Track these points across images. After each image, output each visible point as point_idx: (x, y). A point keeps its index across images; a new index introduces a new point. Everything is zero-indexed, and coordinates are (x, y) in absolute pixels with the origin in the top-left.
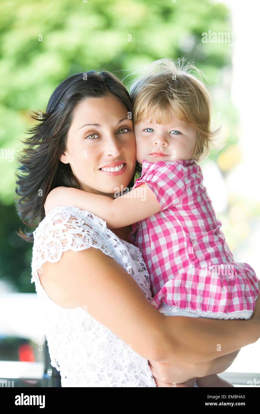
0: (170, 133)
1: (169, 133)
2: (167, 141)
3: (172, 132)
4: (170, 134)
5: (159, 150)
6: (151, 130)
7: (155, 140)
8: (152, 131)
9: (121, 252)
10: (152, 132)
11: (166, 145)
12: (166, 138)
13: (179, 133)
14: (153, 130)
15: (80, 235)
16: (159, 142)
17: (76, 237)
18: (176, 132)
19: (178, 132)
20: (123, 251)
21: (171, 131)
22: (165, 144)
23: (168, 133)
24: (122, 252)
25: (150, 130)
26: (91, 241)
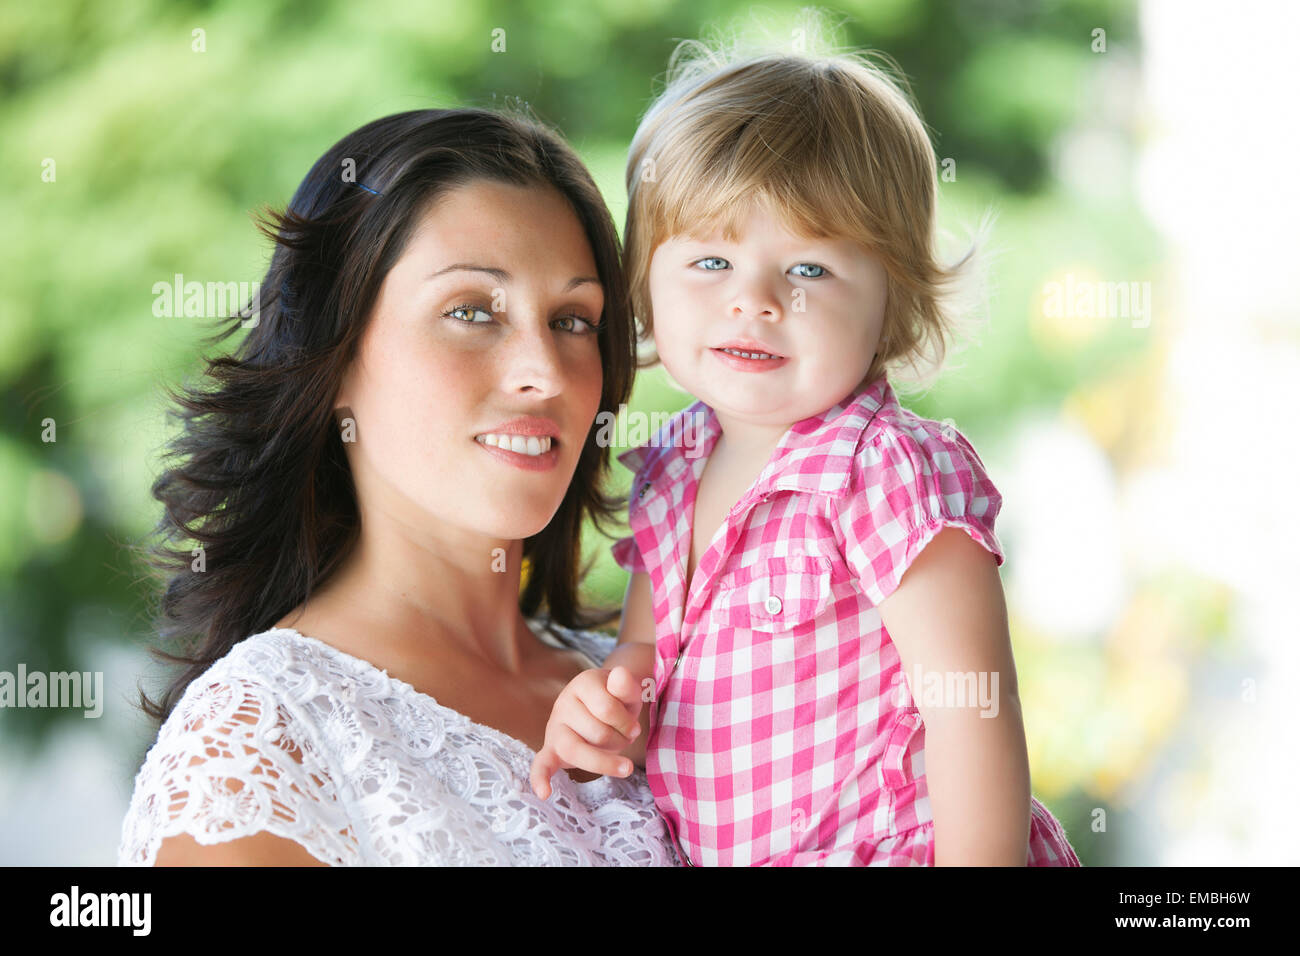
0: (788, 272)
1: (784, 272)
2: (776, 303)
3: (798, 270)
4: (790, 277)
5: (746, 335)
6: (724, 264)
7: (734, 299)
8: (726, 268)
9: (423, 838)
10: (727, 272)
11: (774, 316)
12: (774, 290)
13: (821, 274)
14: (727, 262)
15: (235, 785)
16: (750, 307)
17: (220, 791)
18: (811, 269)
19: (816, 266)
20: (428, 834)
21: (793, 267)
22: (770, 313)
23: (780, 274)
24: (426, 838)
25: (718, 263)
26: (268, 807)
